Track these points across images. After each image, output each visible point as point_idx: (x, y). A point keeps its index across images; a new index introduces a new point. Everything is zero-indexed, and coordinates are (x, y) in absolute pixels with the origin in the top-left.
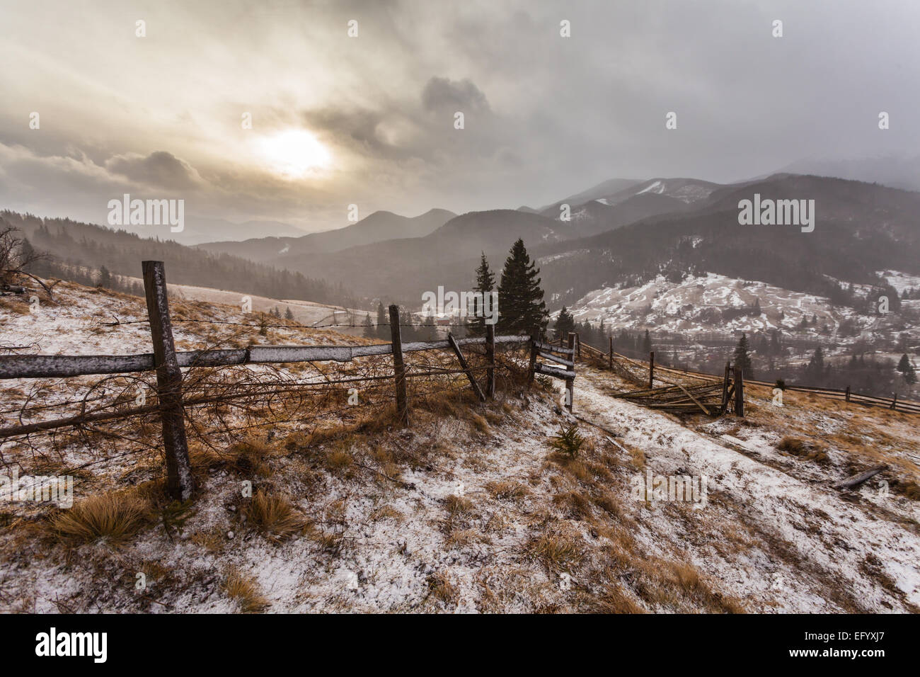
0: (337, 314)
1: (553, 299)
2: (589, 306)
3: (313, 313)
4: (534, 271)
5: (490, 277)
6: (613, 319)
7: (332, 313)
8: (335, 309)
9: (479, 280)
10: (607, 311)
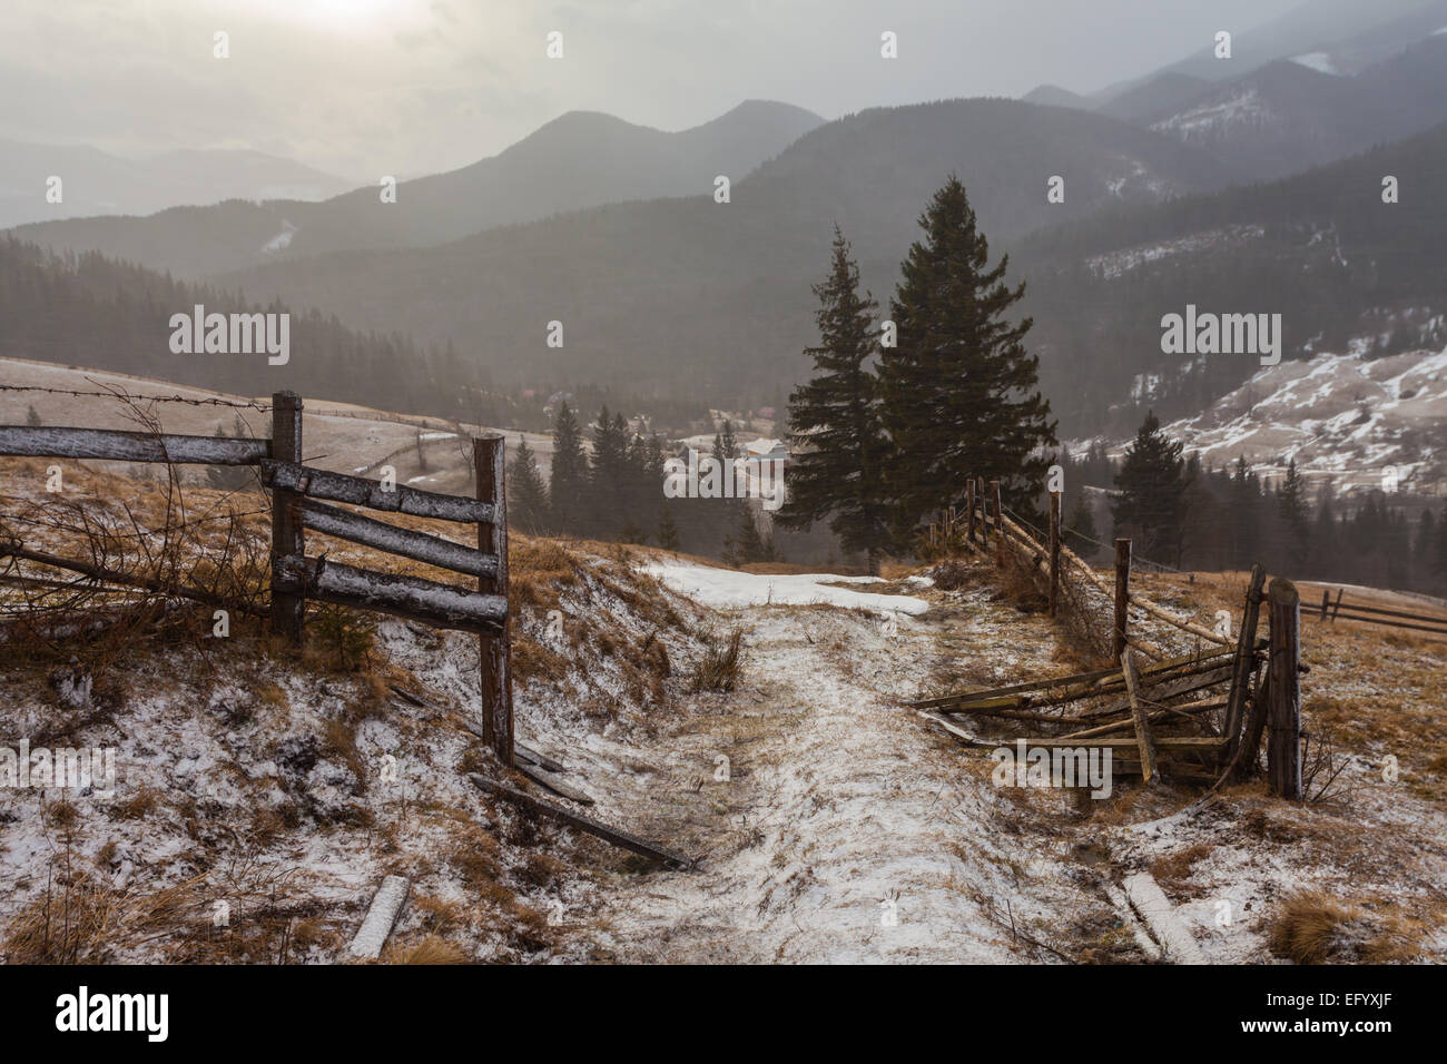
0: (429, 443)
1: (1138, 392)
2: (1258, 417)
3: (353, 439)
4: (1003, 291)
5: (862, 314)
6: (1340, 459)
7: (410, 440)
8: (425, 425)
9: (825, 319)
10: (1319, 431)
